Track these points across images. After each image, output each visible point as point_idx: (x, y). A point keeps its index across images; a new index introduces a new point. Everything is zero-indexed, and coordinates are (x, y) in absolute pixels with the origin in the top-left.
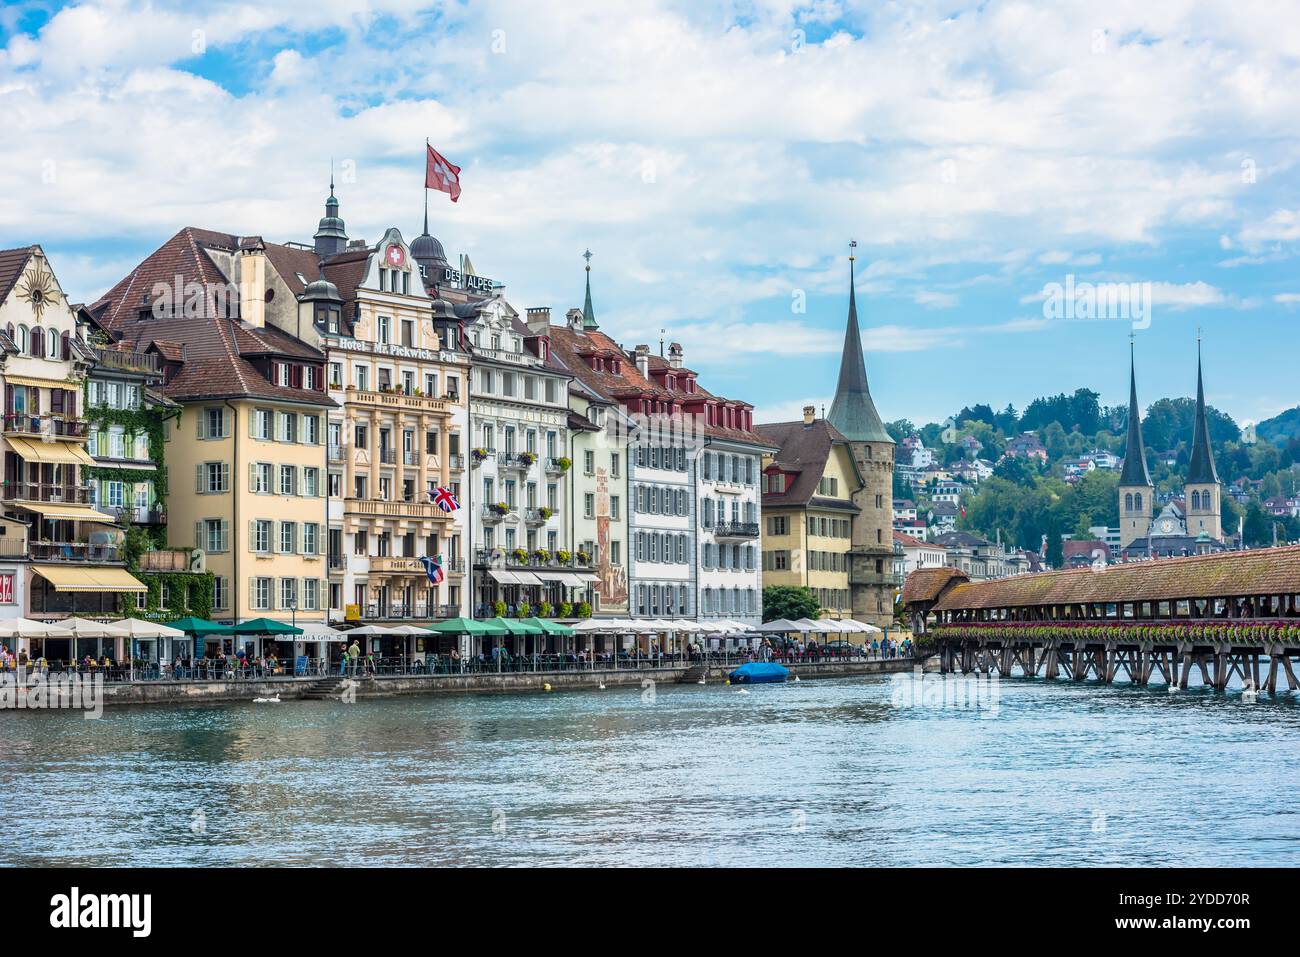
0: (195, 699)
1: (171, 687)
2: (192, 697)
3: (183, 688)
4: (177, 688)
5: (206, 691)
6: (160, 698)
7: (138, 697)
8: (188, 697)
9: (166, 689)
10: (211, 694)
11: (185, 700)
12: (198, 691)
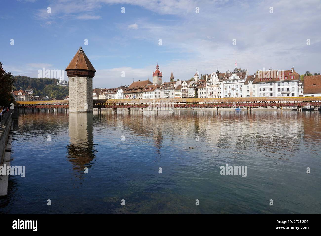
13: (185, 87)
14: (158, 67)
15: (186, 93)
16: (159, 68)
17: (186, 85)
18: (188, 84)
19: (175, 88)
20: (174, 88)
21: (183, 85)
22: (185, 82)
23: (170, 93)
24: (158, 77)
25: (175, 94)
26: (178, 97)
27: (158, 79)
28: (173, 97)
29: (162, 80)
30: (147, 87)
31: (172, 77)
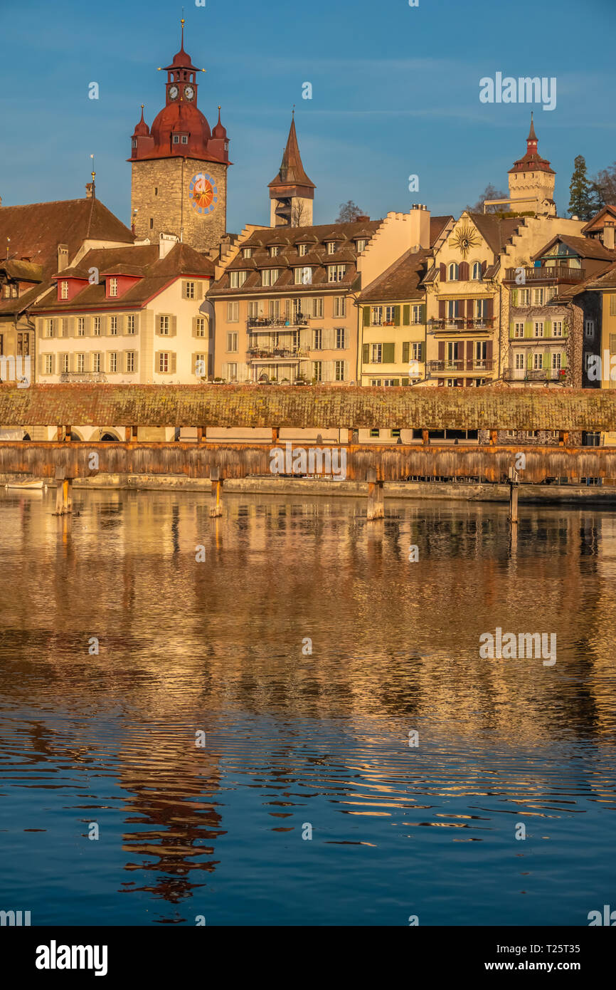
13: (462, 272)
14: (182, 70)
15: (476, 339)
16: (194, 86)
17: (481, 253)
18: (499, 248)
19: (365, 283)
20: (357, 286)
21: (448, 254)
22: (465, 224)
23: (318, 332)
24: (182, 175)
25: (366, 347)
26: (396, 377)
27: (186, 194)
28: (346, 373)
29: (220, 204)
30: (74, 264)
31: (290, 177)
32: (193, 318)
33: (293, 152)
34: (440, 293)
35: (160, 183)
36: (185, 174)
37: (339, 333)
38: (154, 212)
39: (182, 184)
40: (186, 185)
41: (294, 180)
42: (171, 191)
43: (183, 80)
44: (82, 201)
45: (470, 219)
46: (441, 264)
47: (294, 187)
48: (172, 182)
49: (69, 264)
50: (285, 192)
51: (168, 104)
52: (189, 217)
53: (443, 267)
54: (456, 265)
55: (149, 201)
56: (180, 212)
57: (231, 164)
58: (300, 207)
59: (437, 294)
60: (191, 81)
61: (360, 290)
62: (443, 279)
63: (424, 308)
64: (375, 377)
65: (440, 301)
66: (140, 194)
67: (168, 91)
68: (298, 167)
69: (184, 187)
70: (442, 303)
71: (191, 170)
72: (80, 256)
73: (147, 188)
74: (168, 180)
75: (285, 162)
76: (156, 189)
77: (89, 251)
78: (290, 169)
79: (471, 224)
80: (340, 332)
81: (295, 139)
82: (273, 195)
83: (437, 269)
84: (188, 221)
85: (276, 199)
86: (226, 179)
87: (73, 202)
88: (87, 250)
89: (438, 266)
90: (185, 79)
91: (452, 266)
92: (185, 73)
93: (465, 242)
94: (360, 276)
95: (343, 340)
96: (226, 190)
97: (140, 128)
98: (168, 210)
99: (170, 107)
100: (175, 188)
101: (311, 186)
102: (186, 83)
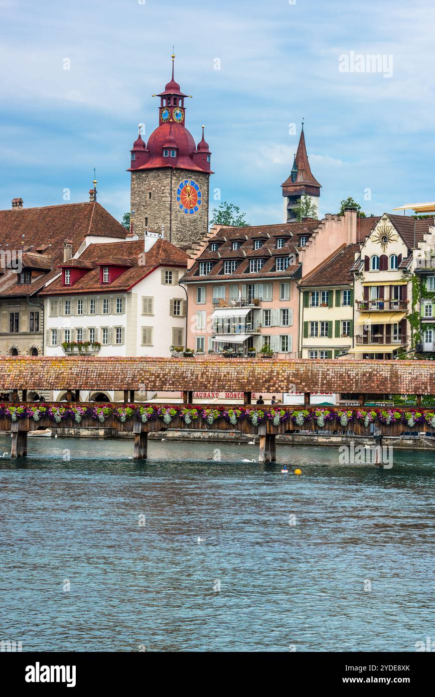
0: (321, 444)
1: (308, 437)
2: (321, 442)
3: (316, 438)
4: (312, 437)
5: (329, 440)
6: (301, 442)
7: (289, 440)
8: (318, 442)
9: (306, 438)
10: (332, 442)
11: (316, 444)
12: (325, 440)
13: (382, 263)
14: (172, 96)
16: (183, 109)
17: (397, 247)
18: (413, 243)
19: (306, 272)
20: (298, 275)
22: (385, 225)
23: (267, 312)
24: (171, 182)
25: (306, 324)
26: (329, 349)
27: (174, 198)
28: (290, 345)
29: (203, 205)
30: (77, 256)
31: (300, 179)
32: (171, 300)
33: (302, 158)
34: (365, 281)
35: (154, 189)
36: (173, 182)
37: (284, 313)
38: (149, 212)
39: (171, 189)
40: (175, 191)
41: (303, 181)
42: (163, 195)
43: (173, 105)
44: (86, 204)
45: (388, 220)
46: (366, 256)
47: (303, 187)
48: (163, 188)
49: (73, 256)
50: (296, 191)
51: (161, 123)
52: (177, 217)
53: (367, 259)
54: (377, 257)
55: (144, 204)
56: (169, 212)
57: (212, 173)
58: (307, 204)
59: (362, 281)
60: (180, 105)
61: (301, 278)
62: (367, 269)
63: (351, 292)
64: (313, 349)
65: (365, 287)
66: (138, 198)
67: (161, 113)
68: (306, 169)
69: (172, 192)
70: (366, 289)
71: (179, 178)
72: (82, 249)
73: (143, 193)
74: (159, 186)
75: (296, 165)
76: (150, 193)
77: (90, 245)
78: (300, 172)
79: (390, 224)
80: (285, 311)
81: (304, 147)
82: (285, 193)
83: (362, 261)
84: (176, 220)
85: (288, 197)
86: (208, 186)
87: (79, 205)
88: (88, 244)
89: (363, 258)
90: (175, 104)
91: (374, 258)
92: (175, 99)
93: (385, 239)
94: (301, 266)
95: (287, 318)
96: (208, 194)
97: (139, 143)
98: (159, 211)
99: (162, 126)
100: (166, 192)
101: (317, 186)
102: (176, 107)
